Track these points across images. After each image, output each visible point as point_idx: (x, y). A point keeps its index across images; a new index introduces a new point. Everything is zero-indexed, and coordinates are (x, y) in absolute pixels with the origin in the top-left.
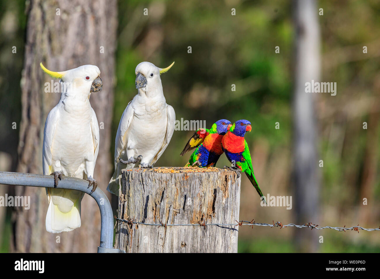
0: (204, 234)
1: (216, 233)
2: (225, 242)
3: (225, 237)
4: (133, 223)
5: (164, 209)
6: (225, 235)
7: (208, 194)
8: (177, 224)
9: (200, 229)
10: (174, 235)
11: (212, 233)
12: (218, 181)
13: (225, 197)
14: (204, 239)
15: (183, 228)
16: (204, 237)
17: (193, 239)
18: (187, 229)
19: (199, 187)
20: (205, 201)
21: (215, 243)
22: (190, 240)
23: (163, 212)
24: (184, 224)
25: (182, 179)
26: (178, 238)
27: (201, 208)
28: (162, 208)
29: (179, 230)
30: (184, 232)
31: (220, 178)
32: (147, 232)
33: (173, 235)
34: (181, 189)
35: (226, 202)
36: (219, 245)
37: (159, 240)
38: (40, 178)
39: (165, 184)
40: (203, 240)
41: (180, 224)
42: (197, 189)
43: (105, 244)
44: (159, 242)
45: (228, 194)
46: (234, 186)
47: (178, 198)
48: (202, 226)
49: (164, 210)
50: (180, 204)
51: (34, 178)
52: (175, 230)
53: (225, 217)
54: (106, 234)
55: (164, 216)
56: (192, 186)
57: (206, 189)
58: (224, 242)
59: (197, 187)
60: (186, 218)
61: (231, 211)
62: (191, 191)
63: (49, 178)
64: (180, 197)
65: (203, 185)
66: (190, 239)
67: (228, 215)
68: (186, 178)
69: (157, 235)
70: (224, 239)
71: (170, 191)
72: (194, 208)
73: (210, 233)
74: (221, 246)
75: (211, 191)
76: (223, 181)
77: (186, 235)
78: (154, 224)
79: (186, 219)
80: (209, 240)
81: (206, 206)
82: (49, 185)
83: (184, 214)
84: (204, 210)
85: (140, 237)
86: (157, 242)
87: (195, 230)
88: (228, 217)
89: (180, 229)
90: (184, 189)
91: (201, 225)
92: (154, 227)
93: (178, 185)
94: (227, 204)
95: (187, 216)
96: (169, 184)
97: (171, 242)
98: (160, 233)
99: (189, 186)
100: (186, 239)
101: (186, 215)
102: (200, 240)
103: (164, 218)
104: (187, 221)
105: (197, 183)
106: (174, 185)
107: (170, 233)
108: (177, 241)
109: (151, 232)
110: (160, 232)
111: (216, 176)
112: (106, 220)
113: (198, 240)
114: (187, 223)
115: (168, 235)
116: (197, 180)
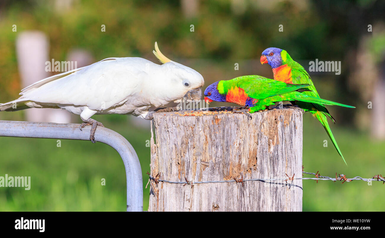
0: (242, 193)
1: (259, 191)
2: (277, 202)
3: (276, 195)
4: (159, 181)
5: (189, 162)
6: (276, 192)
7: (248, 141)
8: (206, 181)
9: (236, 187)
10: (203, 195)
11: (253, 191)
12: (265, 124)
13: (274, 144)
14: (243, 199)
15: (214, 185)
16: (243, 196)
17: (228, 198)
18: (219, 187)
19: (236, 132)
20: (245, 150)
21: (259, 203)
22: (224, 201)
23: (188, 166)
24: (215, 180)
25: (211, 123)
26: (209, 199)
27: (240, 159)
28: (187, 161)
29: (209, 188)
30: (216, 190)
31: (267, 119)
32: (172, 193)
33: (201, 196)
34: (210, 136)
35: (274, 151)
36: (267, 205)
37: (185, 202)
38: (52, 127)
39: (191, 131)
40: (241, 201)
41: (210, 181)
42: (233, 135)
43: (131, 208)
44: (185, 205)
45: (277, 139)
46: (287, 130)
47: (208, 148)
48: (239, 182)
49: (189, 164)
50: (211, 155)
51: (45, 128)
52: (204, 189)
53: (274, 170)
54: (132, 196)
55: (190, 171)
56: (226, 132)
57: (245, 135)
58: (274, 201)
59: (233, 132)
60: (217, 172)
61: (284, 162)
62: (225, 138)
63: (63, 127)
64: (210, 146)
65: (241, 130)
66: (223, 199)
67: (279, 167)
68: (217, 121)
69: (183, 195)
70: (274, 198)
71: (198, 139)
72: (231, 159)
73: (250, 192)
74: (270, 208)
75: (252, 137)
76: (272, 123)
77: (218, 195)
78: (179, 181)
79: (217, 175)
80: (250, 200)
81: (247, 156)
82: (63, 136)
83: (214, 168)
84: (244, 162)
85: (165, 198)
86: (183, 205)
87: (230, 188)
88: (279, 169)
89: (210, 186)
90: (216, 136)
91: (237, 182)
92: (179, 185)
93: (207, 130)
94: (276, 153)
95: (219, 170)
96: (195, 129)
97: (199, 205)
98: (186, 194)
99: (221, 132)
100: (219, 200)
101: (217, 169)
102: (237, 200)
103: (190, 174)
104: (219, 176)
105: (233, 127)
106: (202, 132)
107: (198, 193)
108: (207, 203)
109: (177, 193)
110: (186, 192)
111: (260, 117)
112: (131, 178)
113: (235, 201)
114: (219, 180)
115: (195, 196)
116: (233, 124)
